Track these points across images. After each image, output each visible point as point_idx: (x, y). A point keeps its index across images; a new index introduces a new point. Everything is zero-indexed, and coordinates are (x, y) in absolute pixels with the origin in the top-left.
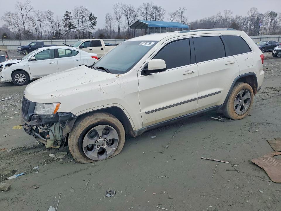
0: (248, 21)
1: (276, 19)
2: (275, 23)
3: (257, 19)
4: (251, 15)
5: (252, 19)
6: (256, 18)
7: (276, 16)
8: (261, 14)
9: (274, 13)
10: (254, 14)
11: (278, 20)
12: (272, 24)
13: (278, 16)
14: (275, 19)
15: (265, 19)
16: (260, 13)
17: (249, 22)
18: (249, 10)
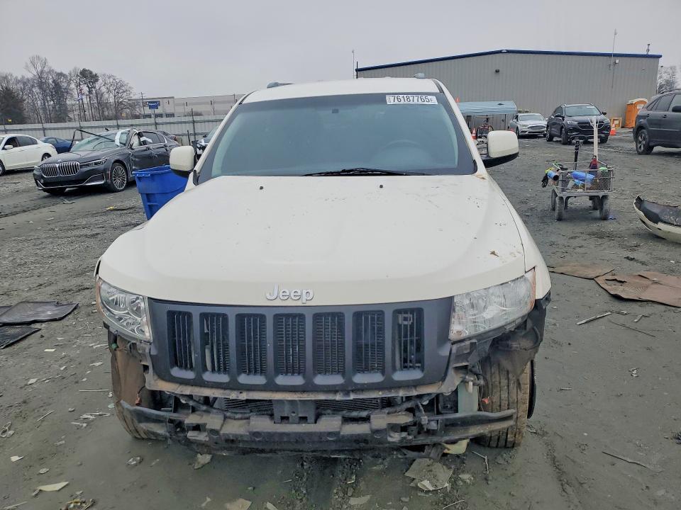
0: (33, 86)
1: (97, 85)
2: (99, 95)
3: (53, 84)
4: (35, 74)
5: (41, 84)
6: (51, 81)
7: (97, 80)
8: (61, 75)
9: (91, 73)
10: (42, 72)
11: (104, 89)
12: (93, 96)
13: (100, 81)
14: (97, 88)
15: (73, 86)
16: (59, 71)
17: (36, 90)
18: (29, 63)
